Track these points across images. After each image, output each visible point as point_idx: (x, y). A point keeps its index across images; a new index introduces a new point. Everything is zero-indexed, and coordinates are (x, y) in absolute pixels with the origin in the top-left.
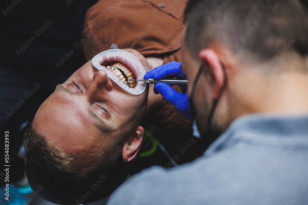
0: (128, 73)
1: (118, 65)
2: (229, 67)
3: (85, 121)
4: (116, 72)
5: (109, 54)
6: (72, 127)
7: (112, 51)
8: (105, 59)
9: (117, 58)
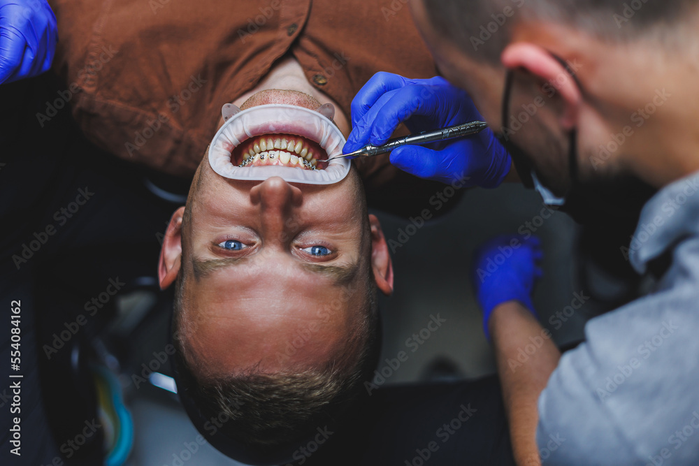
0: (295, 146)
1: (263, 143)
2: (576, 56)
3: (312, 293)
4: (279, 159)
5: (231, 131)
6: (299, 319)
7: (232, 122)
8: (231, 148)
9: (252, 132)
